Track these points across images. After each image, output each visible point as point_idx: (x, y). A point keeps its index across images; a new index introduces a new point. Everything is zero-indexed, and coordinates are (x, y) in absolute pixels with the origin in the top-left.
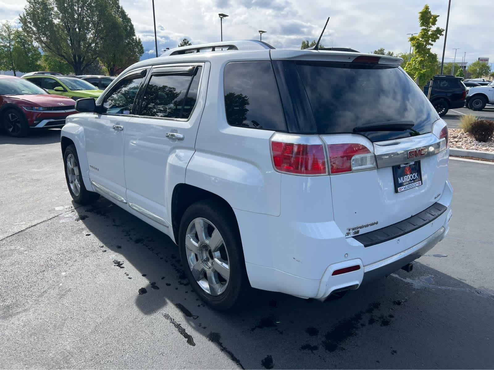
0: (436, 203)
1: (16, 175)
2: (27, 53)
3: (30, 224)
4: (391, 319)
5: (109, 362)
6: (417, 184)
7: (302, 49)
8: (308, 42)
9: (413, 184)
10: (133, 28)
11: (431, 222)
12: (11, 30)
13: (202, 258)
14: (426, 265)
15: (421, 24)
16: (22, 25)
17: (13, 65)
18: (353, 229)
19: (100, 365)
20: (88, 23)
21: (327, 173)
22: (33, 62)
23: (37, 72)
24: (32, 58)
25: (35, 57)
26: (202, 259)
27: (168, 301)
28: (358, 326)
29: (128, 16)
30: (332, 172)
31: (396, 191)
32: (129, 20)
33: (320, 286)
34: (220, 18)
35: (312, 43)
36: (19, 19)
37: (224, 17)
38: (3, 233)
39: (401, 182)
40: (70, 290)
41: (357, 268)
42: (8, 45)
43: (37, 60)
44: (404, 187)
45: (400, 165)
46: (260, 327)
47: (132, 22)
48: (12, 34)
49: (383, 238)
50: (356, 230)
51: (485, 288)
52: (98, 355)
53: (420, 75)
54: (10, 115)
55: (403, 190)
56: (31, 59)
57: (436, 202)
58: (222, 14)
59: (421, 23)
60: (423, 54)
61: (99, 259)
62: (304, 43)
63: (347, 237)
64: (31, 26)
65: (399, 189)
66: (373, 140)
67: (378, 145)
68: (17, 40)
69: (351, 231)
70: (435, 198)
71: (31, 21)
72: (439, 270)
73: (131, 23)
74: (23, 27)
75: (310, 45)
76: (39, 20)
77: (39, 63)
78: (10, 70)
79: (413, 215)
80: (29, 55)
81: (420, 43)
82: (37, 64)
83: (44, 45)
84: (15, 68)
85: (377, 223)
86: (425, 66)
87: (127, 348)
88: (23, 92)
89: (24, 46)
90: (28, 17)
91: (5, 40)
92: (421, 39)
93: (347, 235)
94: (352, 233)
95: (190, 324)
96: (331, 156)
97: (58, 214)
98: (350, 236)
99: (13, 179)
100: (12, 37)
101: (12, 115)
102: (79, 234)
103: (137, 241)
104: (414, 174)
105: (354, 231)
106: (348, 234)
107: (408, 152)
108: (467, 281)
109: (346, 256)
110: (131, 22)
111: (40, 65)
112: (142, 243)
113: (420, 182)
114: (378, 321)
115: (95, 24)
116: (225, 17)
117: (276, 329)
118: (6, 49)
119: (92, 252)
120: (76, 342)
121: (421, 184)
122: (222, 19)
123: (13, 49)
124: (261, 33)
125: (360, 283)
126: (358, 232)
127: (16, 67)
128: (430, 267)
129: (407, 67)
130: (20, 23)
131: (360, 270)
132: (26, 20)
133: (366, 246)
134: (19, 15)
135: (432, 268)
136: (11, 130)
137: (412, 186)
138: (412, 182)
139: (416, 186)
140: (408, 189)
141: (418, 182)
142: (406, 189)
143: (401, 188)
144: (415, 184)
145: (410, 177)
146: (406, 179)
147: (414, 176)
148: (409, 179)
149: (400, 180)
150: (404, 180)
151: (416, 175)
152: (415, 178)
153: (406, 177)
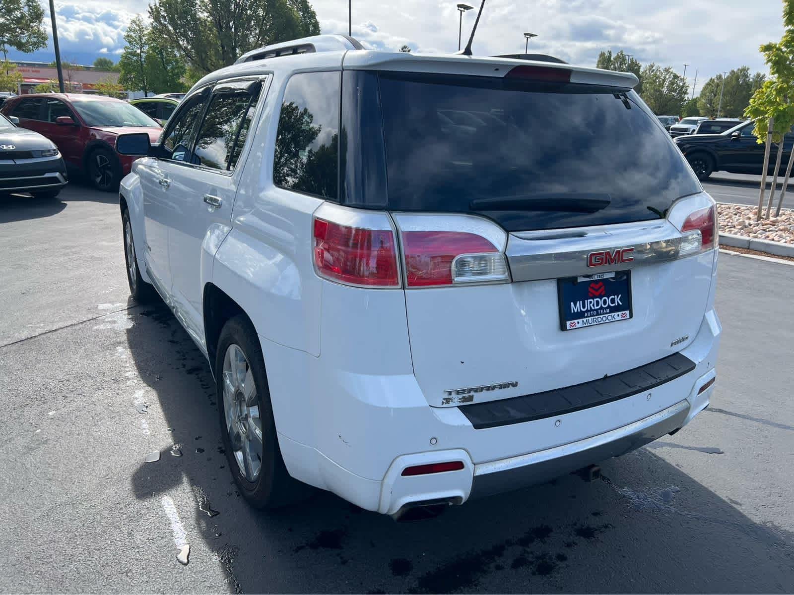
0: (677, 355)
1: (73, 250)
2: (166, 65)
3: (49, 328)
4: (557, 563)
5: (39, 573)
6: (618, 315)
7: (598, 67)
8: (610, 53)
9: (606, 315)
10: (318, 27)
11: (647, 392)
12: (144, 29)
13: (240, 414)
14: (676, 467)
15: (786, 21)
16: (153, 20)
17: (144, 82)
18: (458, 393)
19: (23, 577)
20: (249, 18)
21: (400, 286)
22: (173, 79)
23: (169, 94)
24: (172, 72)
25: (176, 71)
26: (239, 417)
27: (185, 479)
28: (489, 568)
29: (312, 9)
30: (410, 284)
31: (563, 327)
32: (313, 15)
33: (381, 491)
34: (460, 12)
35: (618, 55)
36: (149, 12)
37: (465, 10)
38: (3, 338)
39: (576, 311)
40: (46, 442)
41: (457, 465)
42: (139, 51)
43: (178, 75)
44: (583, 321)
45: (576, 278)
46: (313, 546)
47: (317, 17)
48: (144, 36)
49: (519, 415)
50: (466, 394)
51: (773, 525)
52: (28, 558)
53: (778, 113)
54: (98, 157)
55: (578, 326)
56: (170, 74)
57: (677, 353)
58: (463, 5)
59: (786, 18)
60: (786, 75)
61: (117, 395)
62: (602, 55)
63: (445, 405)
64: (166, 23)
65: (568, 323)
66: (508, 228)
67: (518, 237)
68: (152, 45)
69: (454, 395)
70: (672, 345)
71: (165, 15)
72: (695, 479)
73: (316, 20)
74: (154, 24)
75: (614, 59)
76: (177, 14)
77: (181, 80)
78: (140, 90)
79: (609, 375)
80: (169, 68)
81: (782, 57)
82: (179, 83)
83: (183, 53)
84: (147, 88)
85: (515, 385)
86: (789, 98)
87: (78, 554)
88: (125, 123)
89: (161, 54)
90: (162, 8)
91: (133, 44)
92: (784, 49)
93: (444, 401)
94: (456, 400)
95: (199, 524)
96: (406, 254)
97: (97, 316)
98: (451, 404)
99: (65, 255)
100: (144, 40)
101: (101, 158)
102: (110, 350)
103: (190, 372)
104: (613, 297)
105: (460, 396)
106: (448, 401)
107: (589, 255)
108: (744, 507)
109: (434, 441)
110: (315, 18)
111: (182, 84)
112: (197, 374)
113: (627, 312)
114: (531, 563)
115: (260, 22)
116: (467, 9)
117: (338, 555)
118: (135, 58)
119: (113, 381)
120: (9, 530)
121: (628, 317)
122: (463, 12)
123: (146, 58)
124: (528, 38)
125: (466, 494)
126: (471, 398)
127: (148, 86)
128: (683, 470)
129: (755, 98)
130: (149, 17)
131: (463, 470)
132: (158, 12)
133: (477, 427)
134: (149, 5)
135: (685, 472)
136: (98, 180)
137: (604, 319)
138: (605, 312)
139: (614, 320)
140: (593, 324)
141: (621, 312)
142: (589, 325)
143: (576, 321)
144: (613, 317)
145: (601, 302)
146: (591, 305)
147: (613, 301)
148: (597, 305)
149: (575, 307)
150: (584, 307)
151: (618, 300)
152: (614, 305)
153: (591, 302)
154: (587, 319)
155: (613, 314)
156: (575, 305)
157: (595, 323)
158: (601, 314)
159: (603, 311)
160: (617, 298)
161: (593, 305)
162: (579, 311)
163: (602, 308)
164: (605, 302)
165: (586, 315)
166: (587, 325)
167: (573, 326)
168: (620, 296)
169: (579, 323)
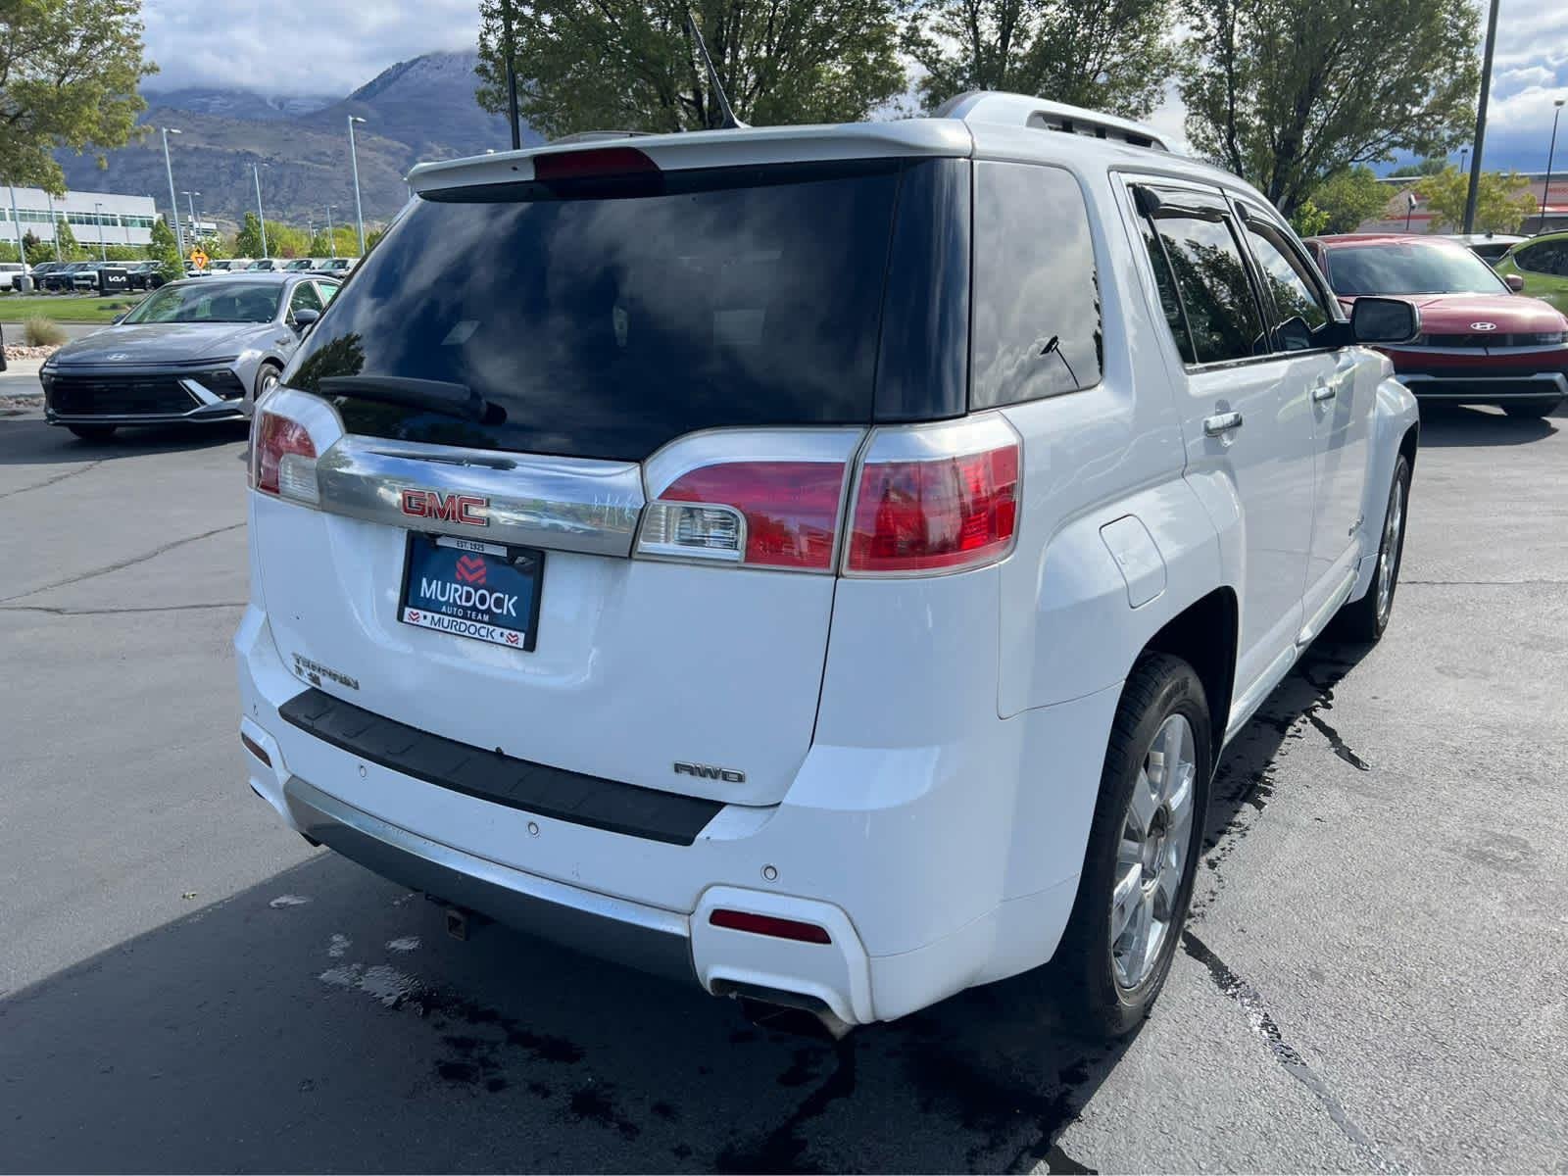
6: (502, 635)
9: (479, 625)
31: (400, 615)
44: (433, 618)
65: (410, 611)
113: (523, 637)
121: (523, 646)
137: (472, 630)
138: (480, 617)
139: (490, 639)
140: (448, 630)
141: (509, 631)
142: (441, 628)
143: (422, 613)
144: (491, 633)
145: (475, 598)
146: (457, 595)
147: (499, 603)
148: (468, 599)
149: (429, 589)
150: (443, 595)
151: (509, 605)
152: (500, 611)
153: (456, 590)
154: (442, 616)
155: (491, 628)
156: (429, 585)
157: (453, 631)
158: (470, 619)
159: (477, 615)
160: (509, 600)
161: (460, 597)
162: (433, 597)
163: (474, 608)
164: (483, 599)
165: (444, 609)
166: (437, 627)
167: (414, 620)
168: (516, 598)
169: (426, 618)
